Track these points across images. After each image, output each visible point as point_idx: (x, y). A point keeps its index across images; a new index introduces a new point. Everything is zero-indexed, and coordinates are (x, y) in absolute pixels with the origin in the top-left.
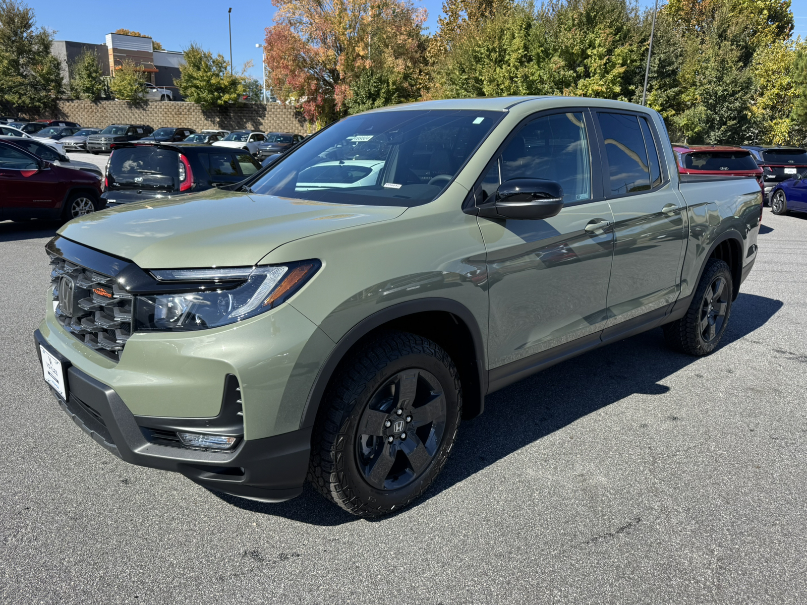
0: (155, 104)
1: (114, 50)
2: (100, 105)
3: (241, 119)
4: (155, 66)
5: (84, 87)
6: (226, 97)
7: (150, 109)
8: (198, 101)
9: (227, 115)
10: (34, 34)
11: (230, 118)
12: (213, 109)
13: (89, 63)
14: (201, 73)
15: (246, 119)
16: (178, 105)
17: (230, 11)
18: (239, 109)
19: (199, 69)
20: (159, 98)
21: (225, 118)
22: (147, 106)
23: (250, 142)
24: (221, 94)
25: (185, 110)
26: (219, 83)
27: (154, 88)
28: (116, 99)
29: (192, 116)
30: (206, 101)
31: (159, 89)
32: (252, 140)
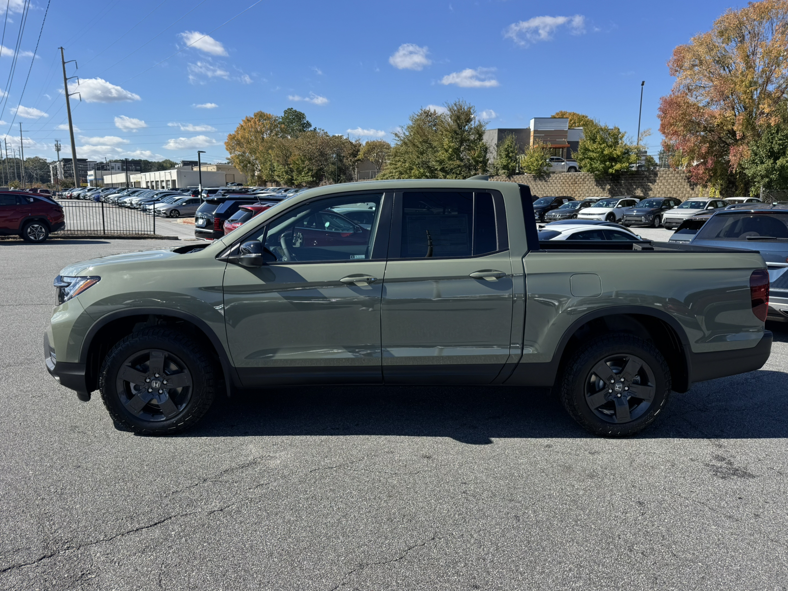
0: (556, 176)
1: (535, 131)
2: (512, 179)
3: (631, 185)
4: (568, 142)
5: (502, 165)
6: (618, 166)
7: (551, 181)
8: (592, 170)
9: (618, 183)
10: (472, 127)
11: (621, 185)
12: (606, 177)
13: (508, 145)
14: (595, 146)
15: (636, 185)
16: (575, 175)
17: (643, 85)
18: (630, 176)
19: (594, 142)
20: (566, 170)
21: (616, 185)
22: (549, 178)
23: (617, 207)
24: (613, 164)
25: (580, 180)
26: (611, 153)
27: (563, 161)
28: (526, 174)
29: (586, 185)
30: (598, 170)
31: (567, 162)
32: (620, 206)
